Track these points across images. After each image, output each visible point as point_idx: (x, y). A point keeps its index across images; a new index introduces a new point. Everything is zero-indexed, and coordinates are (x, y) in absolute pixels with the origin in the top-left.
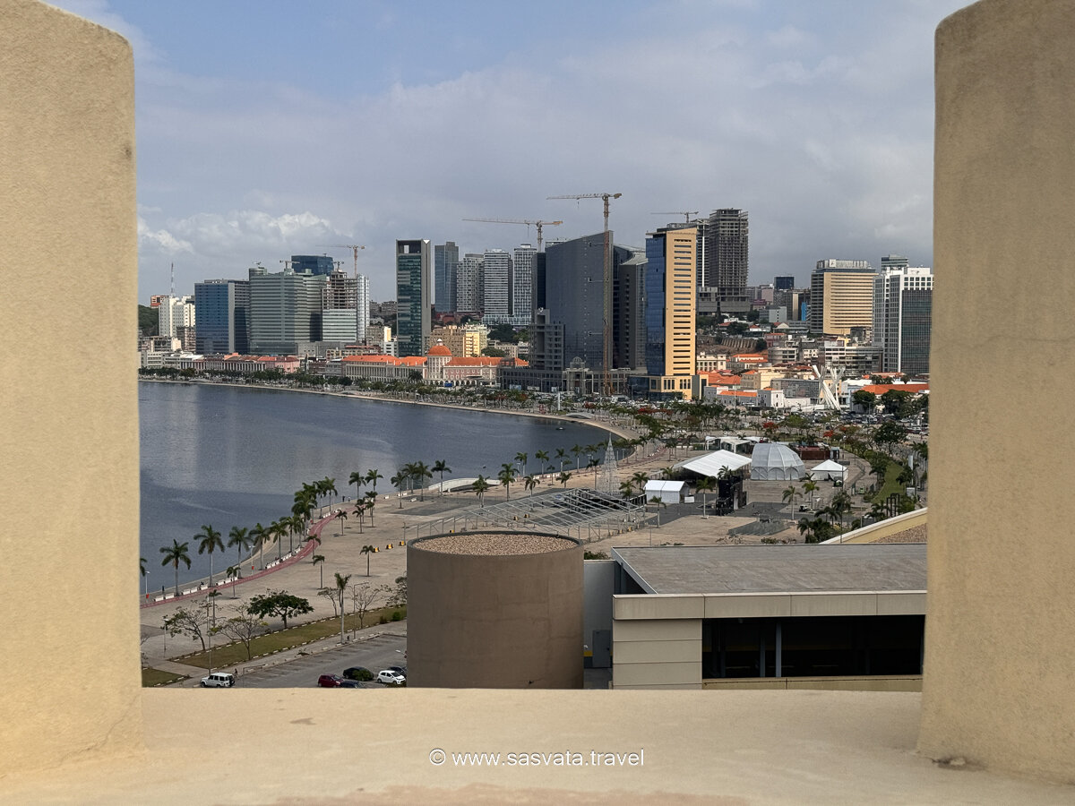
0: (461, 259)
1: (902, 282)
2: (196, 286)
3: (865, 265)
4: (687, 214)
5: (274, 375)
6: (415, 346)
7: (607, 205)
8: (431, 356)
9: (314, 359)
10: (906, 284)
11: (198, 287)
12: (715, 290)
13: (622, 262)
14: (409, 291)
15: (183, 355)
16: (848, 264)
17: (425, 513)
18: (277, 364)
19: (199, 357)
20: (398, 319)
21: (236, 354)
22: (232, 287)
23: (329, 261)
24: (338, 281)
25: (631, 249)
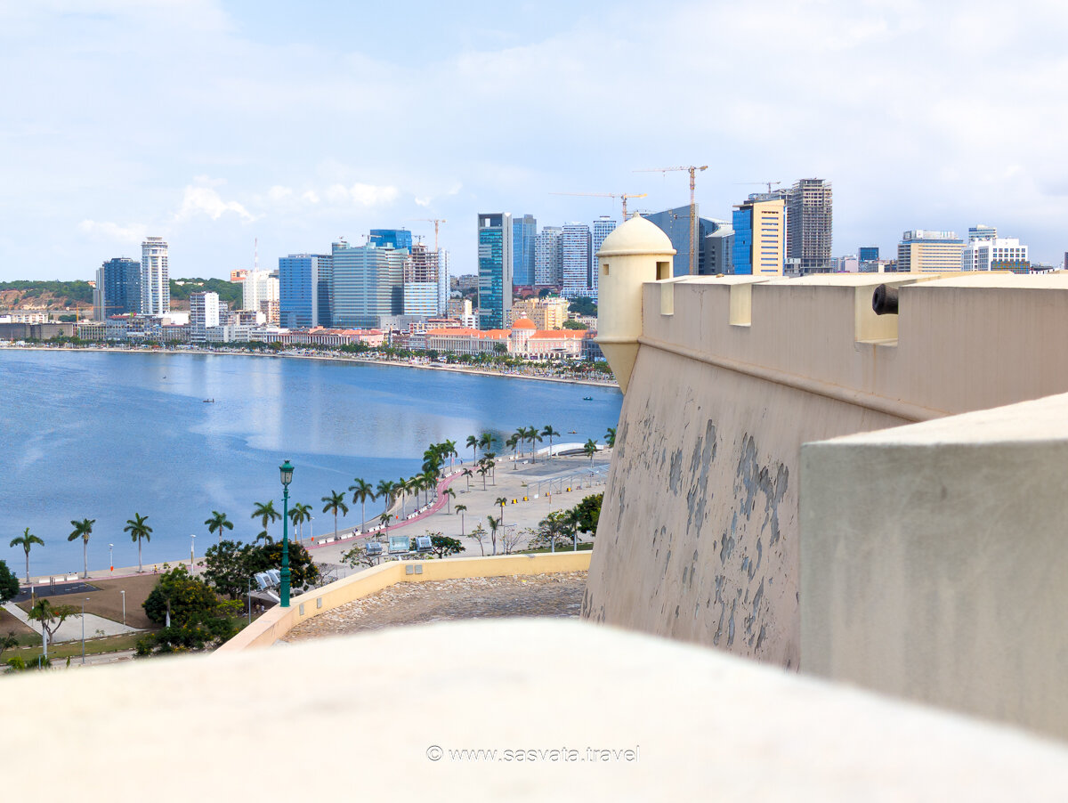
0: (539, 231)
1: (991, 253)
2: (280, 260)
3: (952, 235)
4: (769, 184)
5: (360, 348)
6: (496, 320)
7: (693, 177)
8: (515, 329)
9: (398, 332)
10: (995, 255)
11: (283, 262)
12: (798, 261)
13: (707, 234)
14: (489, 265)
15: (270, 329)
16: (936, 235)
17: (538, 473)
18: (362, 338)
19: (285, 331)
20: (479, 292)
21: (321, 328)
22: (315, 261)
23: (407, 234)
24: (419, 255)
25: (716, 221)
